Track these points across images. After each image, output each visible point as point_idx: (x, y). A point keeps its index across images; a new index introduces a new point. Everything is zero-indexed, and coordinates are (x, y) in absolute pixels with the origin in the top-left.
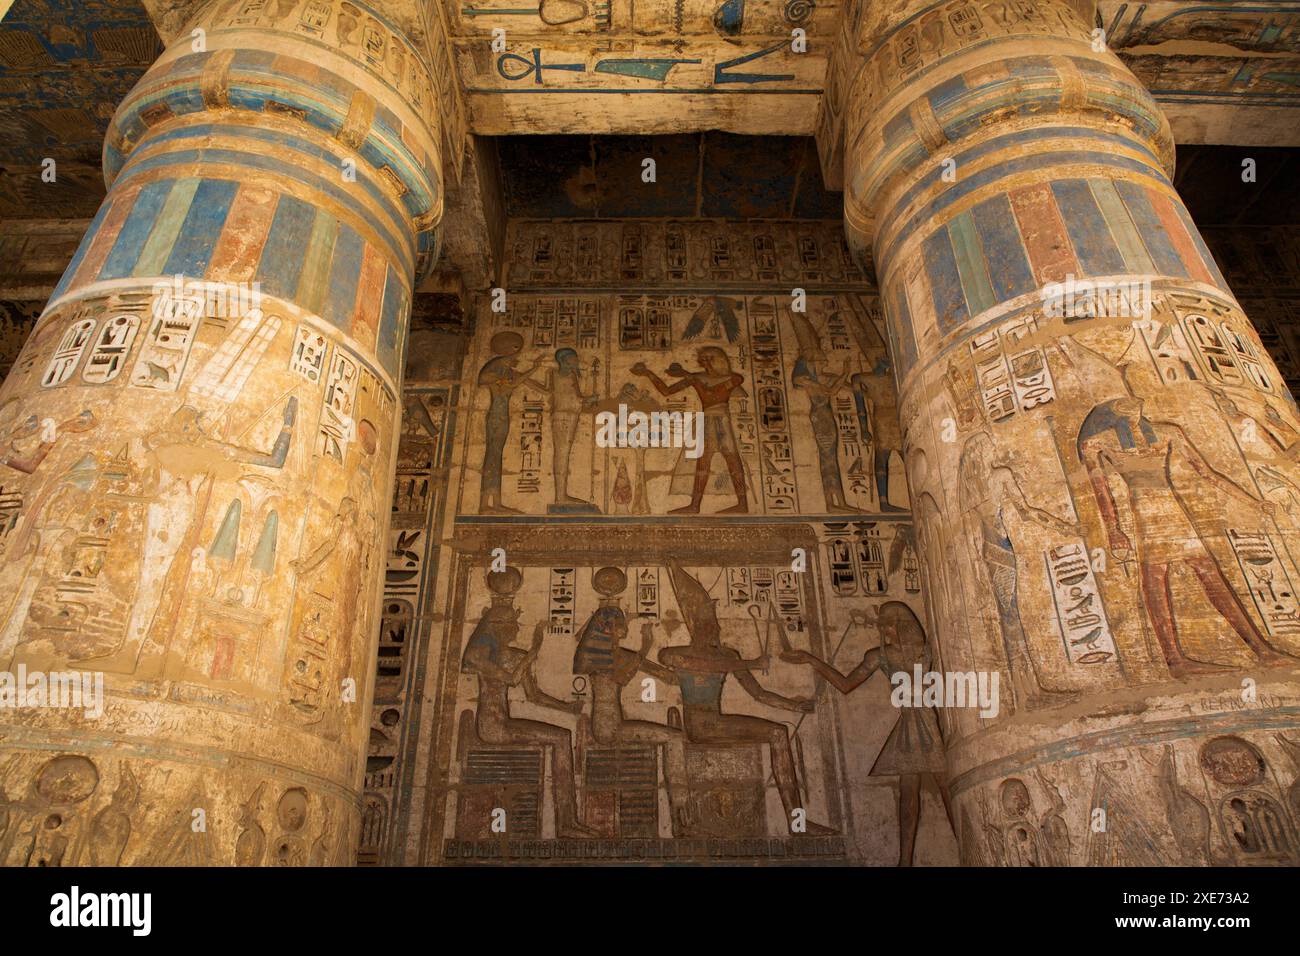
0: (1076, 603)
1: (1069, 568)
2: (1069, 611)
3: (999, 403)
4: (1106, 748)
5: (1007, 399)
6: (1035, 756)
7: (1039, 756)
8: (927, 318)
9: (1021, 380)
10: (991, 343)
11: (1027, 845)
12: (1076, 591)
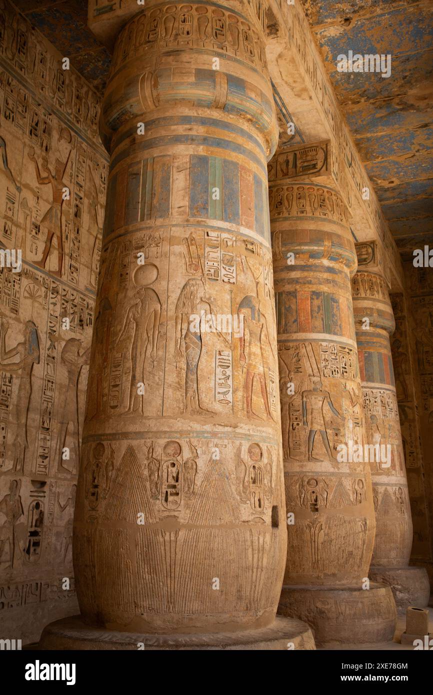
0: (223, 377)
1: (224, 361)
2: (220, 379)
3: (212, 271)
4: (221, 438)
5: (217, 272)
6: (189, 434)
7: (191, 435)
8: (183, 199)
9: (225, 266)
10: (215, 239)
11: (174, 469)
12: (224, 372)
